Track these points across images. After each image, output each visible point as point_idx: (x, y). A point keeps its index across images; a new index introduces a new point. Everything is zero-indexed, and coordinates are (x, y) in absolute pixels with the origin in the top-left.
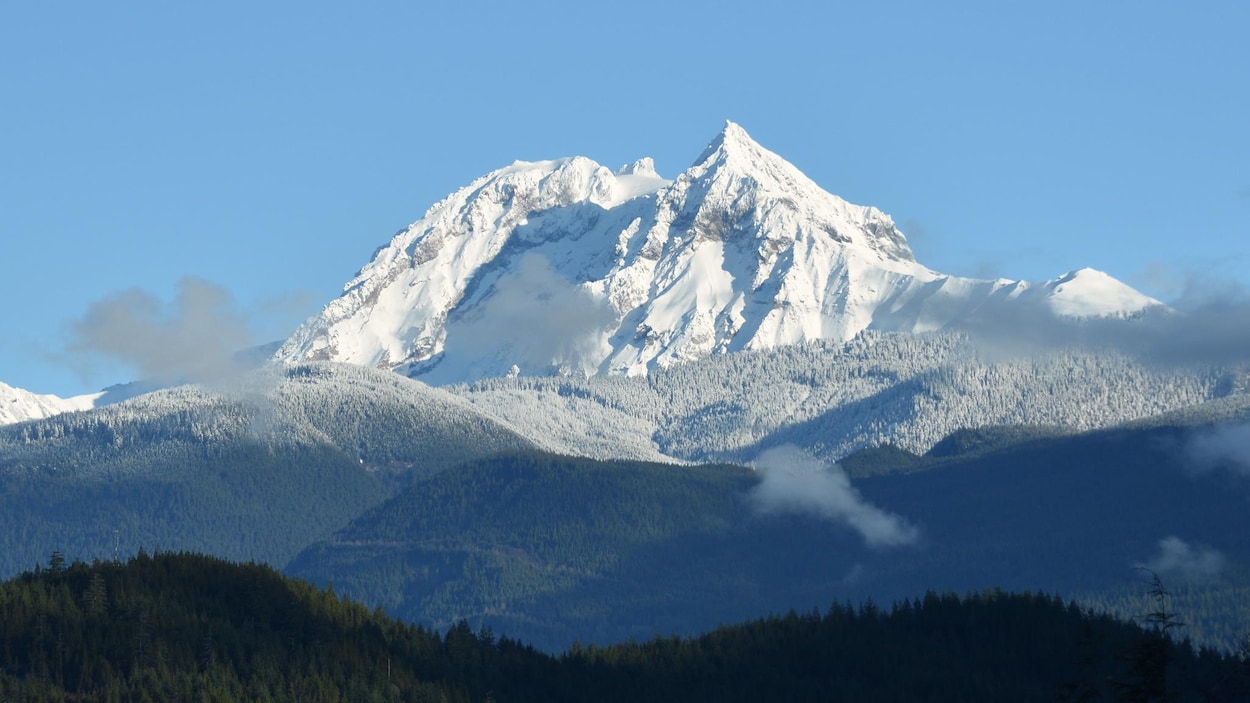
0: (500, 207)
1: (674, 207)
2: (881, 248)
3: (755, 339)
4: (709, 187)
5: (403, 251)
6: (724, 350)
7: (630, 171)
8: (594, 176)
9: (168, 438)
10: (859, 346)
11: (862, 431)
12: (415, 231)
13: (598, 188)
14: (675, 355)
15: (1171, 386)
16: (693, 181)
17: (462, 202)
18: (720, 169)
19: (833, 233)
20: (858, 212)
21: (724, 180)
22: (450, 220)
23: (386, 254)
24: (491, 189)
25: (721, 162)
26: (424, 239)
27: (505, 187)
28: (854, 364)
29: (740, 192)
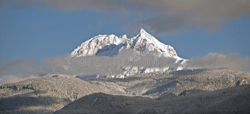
0: (96, 44)
1: (130, 44)
2: (171, 53)
3: (146, 71)
4: (137, 41)
5: (76, 52)
6: (139, 73)
7: (122, 37)
8: (115, 38)
9: (28, 89)
10: (166, 73)
11: (166, 90)
12: (79, 48)
13: (115, 40)
14: (130, 74)
15: (227, 82)
16: (134, 40)
17: (88, 43)
18: (139, 37)
19: (161, 51)
20: (166, 46)
21: (140, 39)
22: (86, 46)
23: (73, 53)
24: (94, 40)
25: (140, 36)
26: (81, 50)
27: (97, 40)
28: (165, 76)
29: (143, 42)
